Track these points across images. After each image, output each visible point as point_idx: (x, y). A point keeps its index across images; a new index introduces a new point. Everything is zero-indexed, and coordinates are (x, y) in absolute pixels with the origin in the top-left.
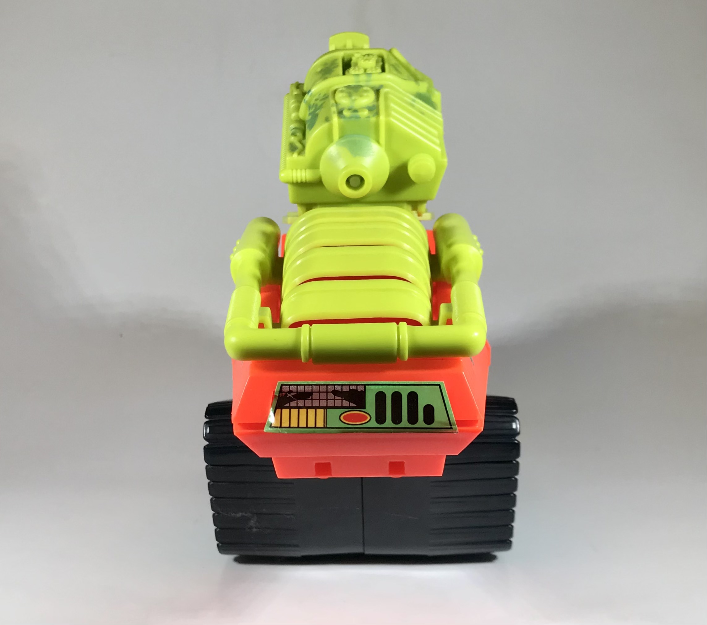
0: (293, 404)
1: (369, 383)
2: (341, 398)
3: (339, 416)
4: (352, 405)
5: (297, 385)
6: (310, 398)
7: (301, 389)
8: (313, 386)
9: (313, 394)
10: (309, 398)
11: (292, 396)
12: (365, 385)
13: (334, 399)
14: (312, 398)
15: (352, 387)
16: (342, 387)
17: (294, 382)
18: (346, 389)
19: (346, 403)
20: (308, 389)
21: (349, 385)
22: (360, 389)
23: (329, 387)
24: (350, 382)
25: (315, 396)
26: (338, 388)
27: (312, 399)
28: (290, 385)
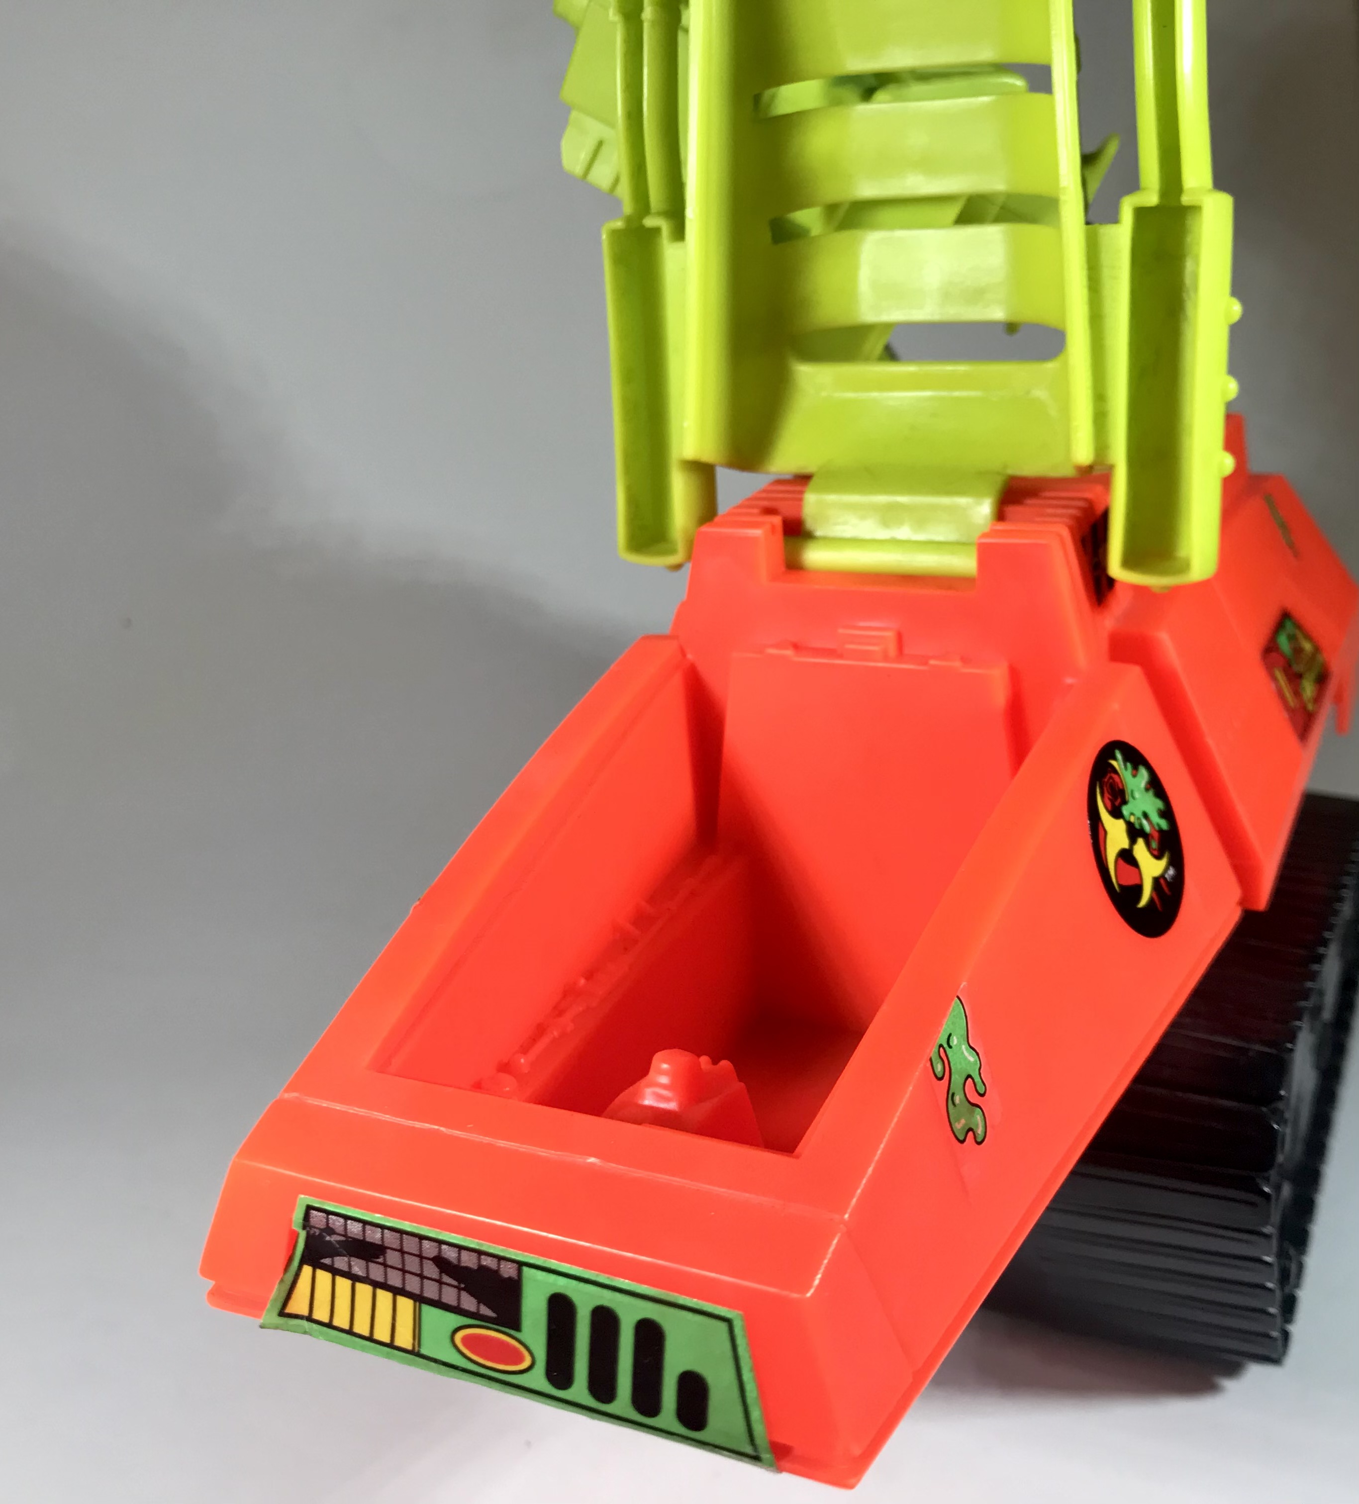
0: (340, 1263)
1: (532, 1261)
2: (455, 1283)
3: (449, 1334)
4: (485, 1311)
5: (346, 1218)
6: (381, 1260)
7: (354, 1229)
8: (386, 1231)
9: (386, 1253)
10: (377, 1260)
11: (336, 1241)
12: (521, 1264)
13: (440, 1282)
14: (385, 1260)
15: (487, 1262)
16: (459, 1254)
17: (336, 1207)
18: (469, 1261)
19: (469, 1302)
20: (374, 1236)
21: (480, 1253)
22: (508, 1270)
23: (426, 1244)
24: (482, 1245)
25: (393, 1258)
26: (450, 1254)
27: (385, 1265)
28: (328, 1213)
